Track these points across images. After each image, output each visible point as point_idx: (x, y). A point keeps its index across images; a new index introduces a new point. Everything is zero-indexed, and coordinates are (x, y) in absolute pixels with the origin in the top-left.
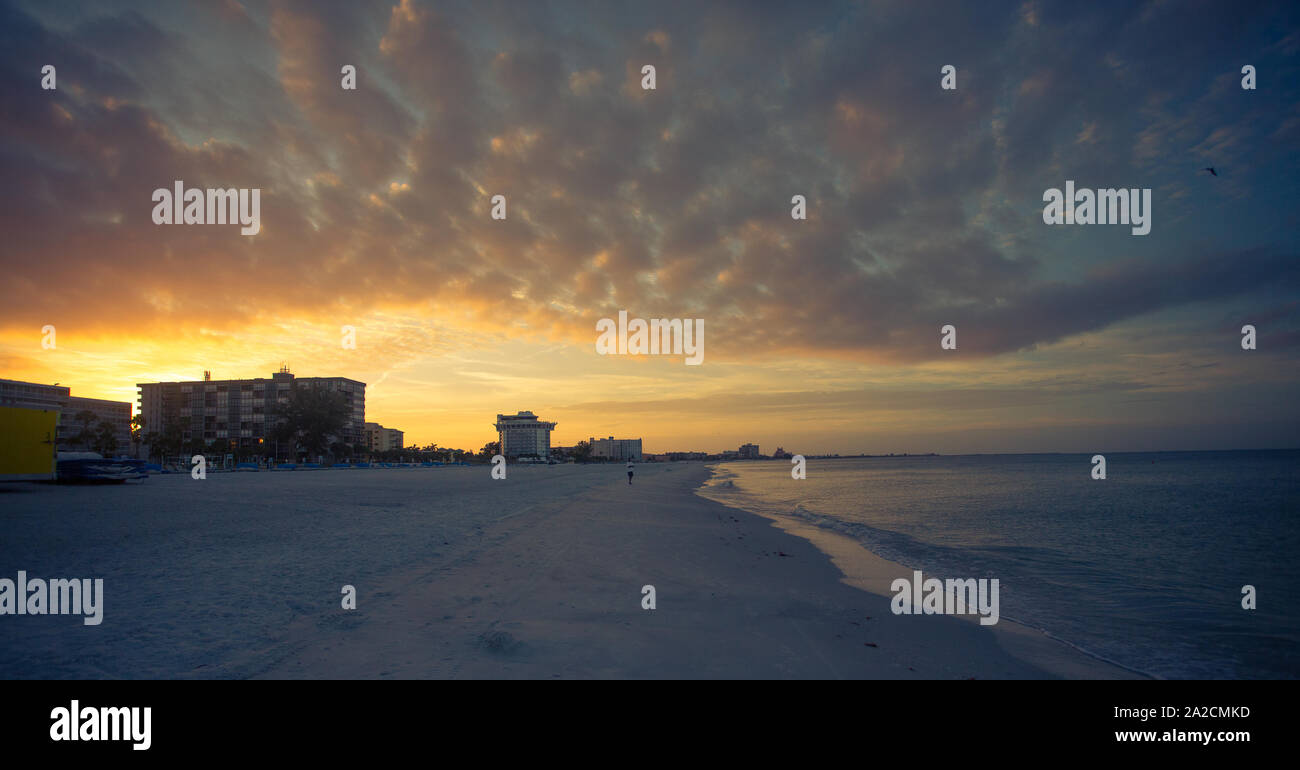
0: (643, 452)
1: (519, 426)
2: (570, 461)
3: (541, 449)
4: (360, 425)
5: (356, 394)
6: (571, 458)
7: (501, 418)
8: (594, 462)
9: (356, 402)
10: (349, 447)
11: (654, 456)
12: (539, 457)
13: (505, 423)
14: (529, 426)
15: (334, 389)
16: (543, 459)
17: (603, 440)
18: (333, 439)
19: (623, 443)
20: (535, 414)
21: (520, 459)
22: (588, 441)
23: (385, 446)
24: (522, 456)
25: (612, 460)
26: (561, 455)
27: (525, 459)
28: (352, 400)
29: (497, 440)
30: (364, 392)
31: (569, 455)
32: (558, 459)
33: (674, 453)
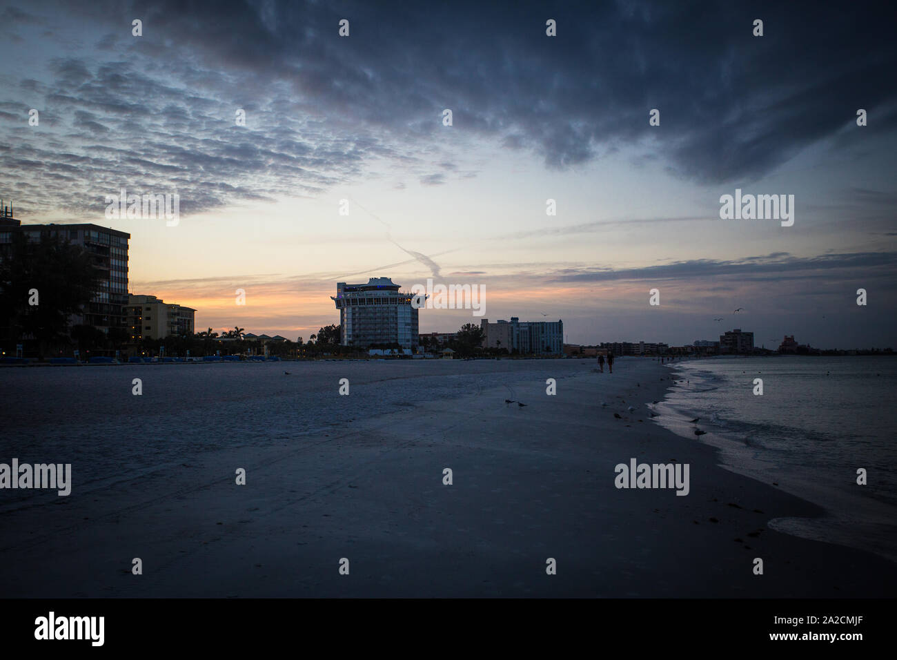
0: (565, 342)
1: (370, 300)
2: (448, 355)
3: (404, 335)
4: (121, 299)
5: (113, 250)
6: (448, 350)
7: (343, 287)
8: (487, 357)
9: (113, 262)
10: (100, 332)
11: (582, 348)
12: (400, 348)
13: (349, 295)
14: (385, 300)
15: (78, 241)
16: (407, 352)
17: (501, 322)
18: (75, 320)
19: (532, 326)
20: (394, 282)
21: (372, 352)
22: (478, 324)
23: (161, 330)
24: (374, 346)
25: (515, 353)
26: (434, 345)
27: (380, 352)
28: (108, 259)
29: (337, 324)
30: (127, 247)
31: (446, 345)
32: (431, 351)
33: (615, 344)
